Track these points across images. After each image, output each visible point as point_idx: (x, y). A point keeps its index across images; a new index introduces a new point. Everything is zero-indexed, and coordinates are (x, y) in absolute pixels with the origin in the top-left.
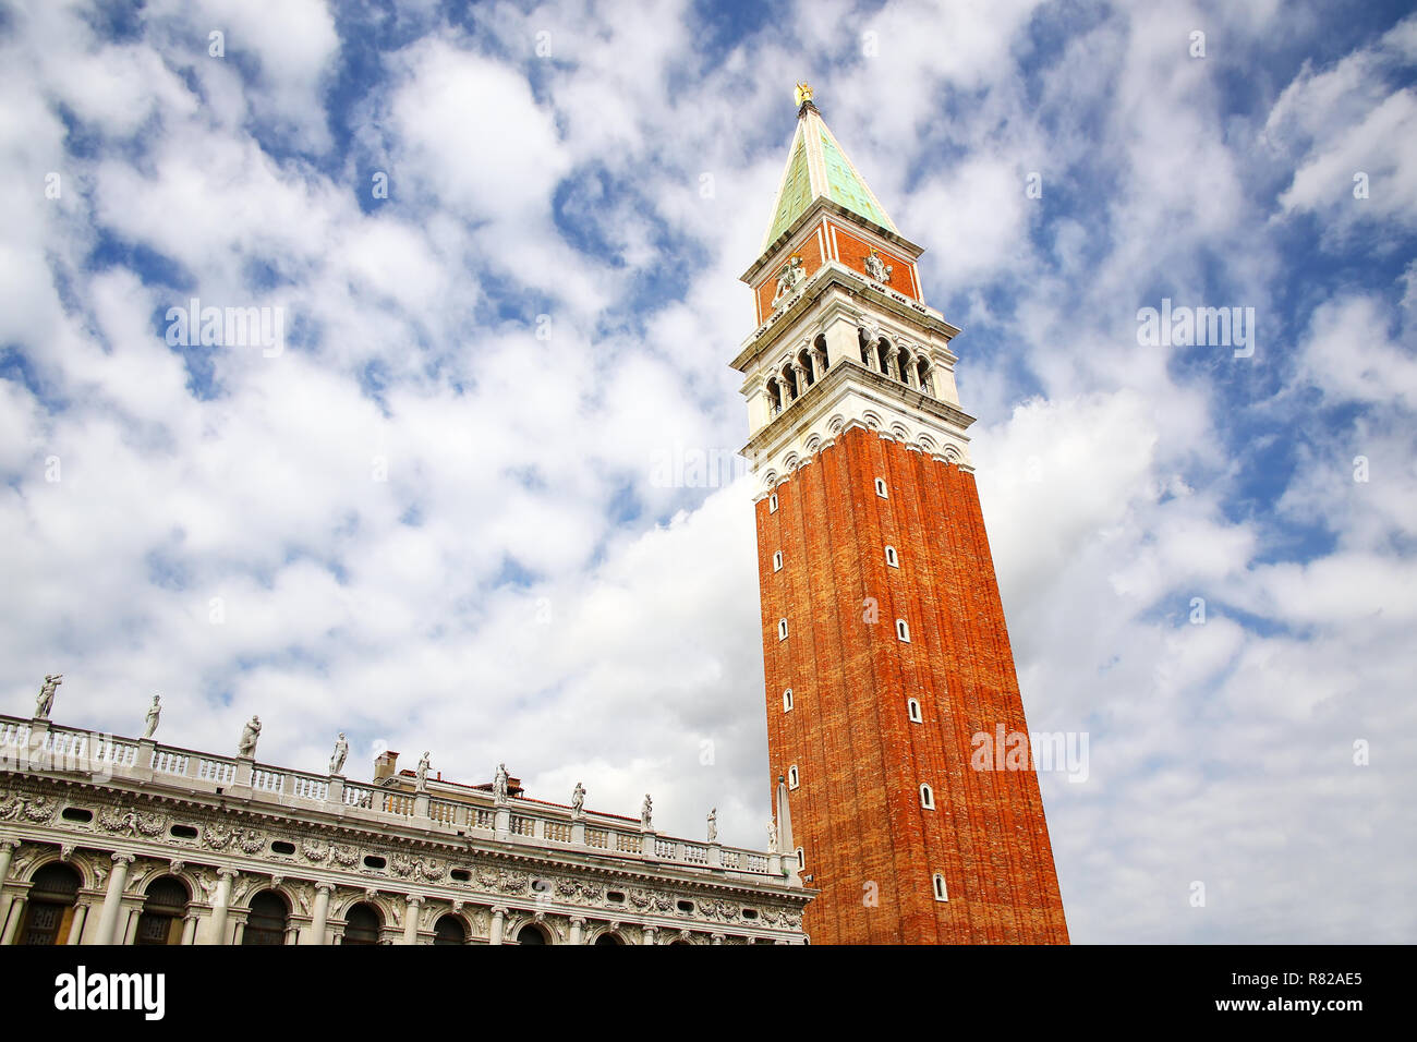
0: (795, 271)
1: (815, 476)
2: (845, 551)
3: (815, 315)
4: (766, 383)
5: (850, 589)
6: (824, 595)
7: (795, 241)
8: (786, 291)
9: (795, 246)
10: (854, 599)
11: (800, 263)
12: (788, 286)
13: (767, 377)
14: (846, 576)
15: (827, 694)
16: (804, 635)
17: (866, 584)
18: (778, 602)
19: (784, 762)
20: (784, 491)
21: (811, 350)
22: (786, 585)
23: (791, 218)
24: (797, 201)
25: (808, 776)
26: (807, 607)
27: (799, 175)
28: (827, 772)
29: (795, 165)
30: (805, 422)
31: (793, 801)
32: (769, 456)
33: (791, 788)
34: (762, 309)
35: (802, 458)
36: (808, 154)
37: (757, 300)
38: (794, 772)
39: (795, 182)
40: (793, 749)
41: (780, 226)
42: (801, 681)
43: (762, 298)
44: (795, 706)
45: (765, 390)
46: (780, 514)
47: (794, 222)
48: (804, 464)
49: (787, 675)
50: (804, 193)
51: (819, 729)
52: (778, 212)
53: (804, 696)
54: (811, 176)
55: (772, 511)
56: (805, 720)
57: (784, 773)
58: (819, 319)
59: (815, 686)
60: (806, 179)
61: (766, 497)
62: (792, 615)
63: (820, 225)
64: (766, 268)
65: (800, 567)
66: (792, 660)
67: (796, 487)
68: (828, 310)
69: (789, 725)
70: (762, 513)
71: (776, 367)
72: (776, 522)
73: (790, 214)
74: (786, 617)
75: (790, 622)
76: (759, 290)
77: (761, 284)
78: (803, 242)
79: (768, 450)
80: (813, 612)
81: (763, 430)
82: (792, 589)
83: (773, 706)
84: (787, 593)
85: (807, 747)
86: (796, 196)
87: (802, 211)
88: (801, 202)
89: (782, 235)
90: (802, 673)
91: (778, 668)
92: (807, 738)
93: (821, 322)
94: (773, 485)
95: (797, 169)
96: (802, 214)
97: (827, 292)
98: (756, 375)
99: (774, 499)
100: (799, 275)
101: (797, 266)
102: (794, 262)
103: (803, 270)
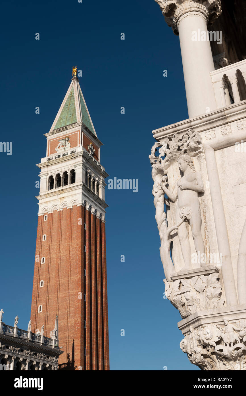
0: (67, 142)
3: (72, 162)
4: (49, 176)
7: (68, 131)
8: (62, 148)
9: (68, 133)
12: (63, 146)
16: (53, 266)
18: (42, 251)
19: (37, 303)
20: (51, 216)
21: (69, 173)
22: (47, 247)
23: (67, 121)
24: (70, 116)
25: (46, 310)
26: (54, 256)
27: (71, 105)
28: (54, 310)
29: (69, 99)
30: (63, 196)
31: (39, 316)
32: (47, 202)
33: (39, 312)
34: (50, 149)
35: (60, 208)
36: (75, 99)
37: (49, 145)
38: (40, 307)
39: (69, 107)
40: (41, 300)
41: (61, 121)
42: (48, 279)
43: (51, 145)
44: (44, 287)
45: (48, 178)
46: (48, 223)
47: (68, 124)
48: (60, 210)
49: (42, 276)
50: (73, 114)
51: (52, 296)
52: (61, 115)
53: (48, 285)
54: (76, 109)
55: (44, 220)
56: (48, 292)
57: (37, 307)
58: (74, 164)
59: (53, 282)
60: (74, 109)
61: (43, 215)
62: (48, 257)
63: (79, 131)
64: (55, 135)
65: (53, 243)
66: (46, 271)
67: (56, 216)
68: (79, 163)
69: (41, 292)
70: (41, 220)
71: (54, 173)
72: (46, 225)
73: (66, 119)
74: (45, 257)
75: (46, 259)
76: (50, 141)
77: (51, 140)
78: (71, 133)
79: (47, 200)
80: (56, 259)
81: (47, 193)
82: (50, 249)
83: (36, 284)
84: (47, 250)
85: (47, 301)
86: (69, 113)
87: (72, 121)
88: (71, 117)
89: (63, 126)
90: (49, 277)
91: (39, 273)
92: (48, 298)
93: (75, 166)
94: (46, 212)
95: (70, 102)
96: (72, 123)
97: (79, 157)
98: (46, 173)
99: (46, 216)
100: (68, 145)
101: (68, 141)
102: (67, 139)
103: (70, 143)
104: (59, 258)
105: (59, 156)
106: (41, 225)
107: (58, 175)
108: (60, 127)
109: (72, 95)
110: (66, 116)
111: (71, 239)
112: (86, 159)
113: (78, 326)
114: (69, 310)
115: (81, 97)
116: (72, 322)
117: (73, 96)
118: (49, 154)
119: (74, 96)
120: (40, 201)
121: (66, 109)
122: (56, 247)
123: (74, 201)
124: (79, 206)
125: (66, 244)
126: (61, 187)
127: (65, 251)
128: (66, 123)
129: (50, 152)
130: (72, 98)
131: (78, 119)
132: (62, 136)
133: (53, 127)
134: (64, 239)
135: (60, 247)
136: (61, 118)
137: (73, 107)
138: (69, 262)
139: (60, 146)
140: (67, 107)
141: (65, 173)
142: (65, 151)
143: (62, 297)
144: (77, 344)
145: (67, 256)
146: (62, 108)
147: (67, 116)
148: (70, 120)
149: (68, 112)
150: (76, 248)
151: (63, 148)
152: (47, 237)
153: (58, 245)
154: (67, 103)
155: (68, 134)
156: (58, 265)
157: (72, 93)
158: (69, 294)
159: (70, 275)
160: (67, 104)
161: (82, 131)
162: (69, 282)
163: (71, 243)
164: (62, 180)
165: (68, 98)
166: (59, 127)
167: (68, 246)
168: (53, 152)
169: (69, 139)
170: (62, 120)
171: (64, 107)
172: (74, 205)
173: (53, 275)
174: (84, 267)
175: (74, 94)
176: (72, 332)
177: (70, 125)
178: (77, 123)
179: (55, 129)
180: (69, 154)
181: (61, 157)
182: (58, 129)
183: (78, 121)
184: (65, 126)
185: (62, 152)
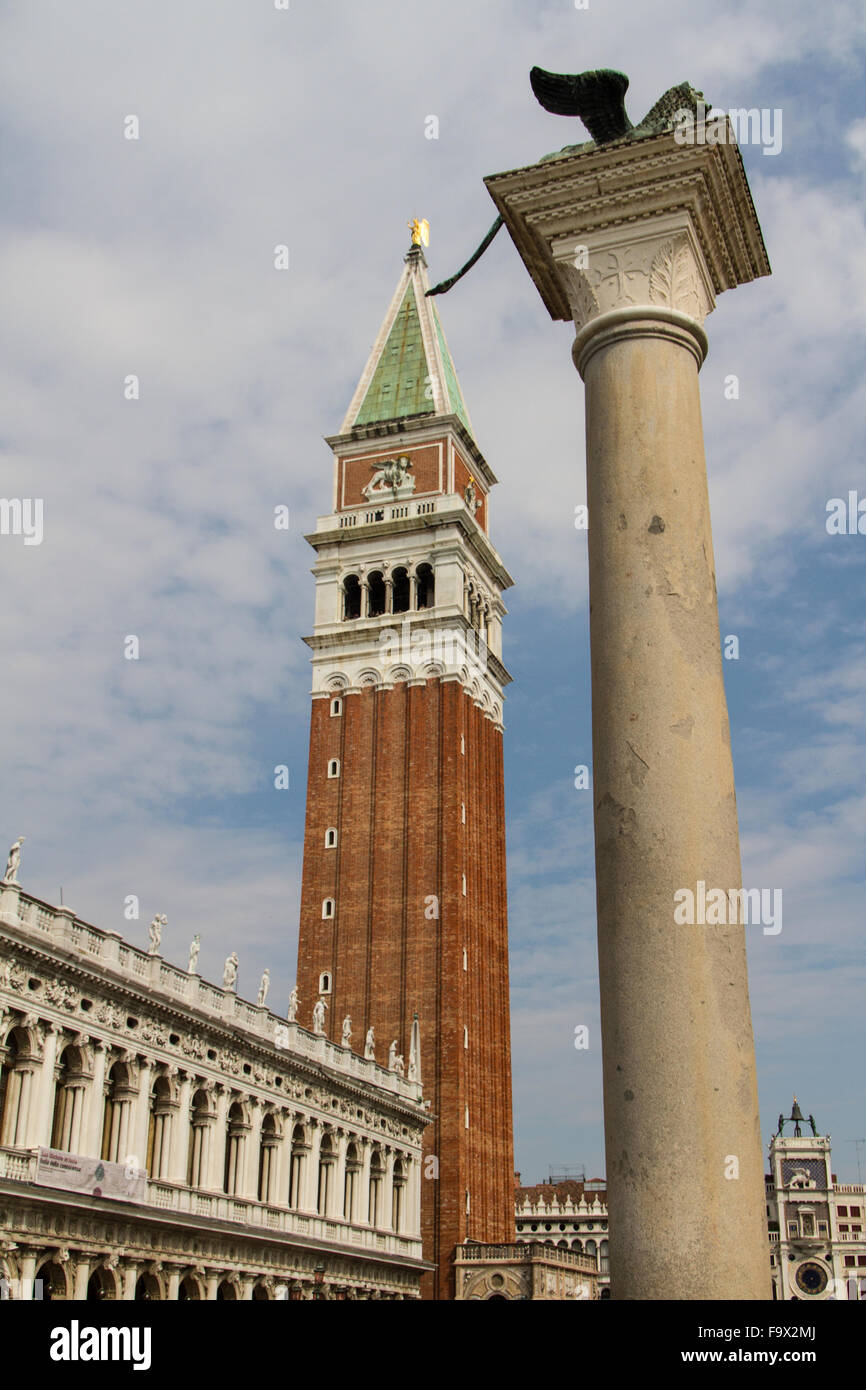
0: (402, 473)
1: (396, 705)
2: (423, 794)
3: (424, 540)
4: (340, 578)
5: (423, 831)
6: (389, 825)
7: (407, 438)
8: (387, 489)
9: (404, 443)
10: (427, 843)
11: (409, 466)
12: (389, 483)
13: (346, 571)
14: (420, 818)
15: (381, 919)
16: (359, 853)
17: (445, 836)
18: (327, 808)
19: (315, 966)
20: (355, 701)
21: (412, 572)
23: (399, 402)
24: (409, 385)
27: (410, 349)
29: (401, 327)
32: (340, 658)
34: (346, 487)
35: (384, 678)
36: (423, 329)
37: (340, 473)
38: (326, 978)
39: (402, 354)
41: (380, 400)
43: (347, 474)
44: (336, 917)
45: (341, 583)
46: (345, 723)
47: (404, 412)
48: (385, 688)
49: (330, 884)
50: (418, 381)
52: (377, 377)
54: (430, 364)
55: (332, 714)
57: (315, 976)
58: (431, 549)
60: (421, 364)
61: (328, 697)
63: (444, 440)
64: (361, 445)
67: (368, 705)
68: (446, 547)
69: (326, 932)
70: (320, 712)
71: (362, 567)
72: (337, 729)
73: (397, 394)
75: (341, 835)
76: (344, 462)
77: (348, 457)
78: (415, 445)
79: (340, 652)
81: (341, 630)
83: (310, 909)
86: (405, 376)
87: (417, 404)
88: (414, 390)
89: (386, 417)
91: (320, 874)
93: (432, 553)
94: (338, 689)
95: (405, 337)
96: (419, 411)
97: (447, 527)
98: (336, 564)
99: (337, 704)
100: (408, 482)
101: (405, 469)
102: (403, 463)
103: (413, 478)
105: (379, 516)
106: (321, 727)
107: (376, 577)
108: (377, 419)
109: (411, 313)
110: (396, 383)
112: (465, 533)
118: (343, 503)
119: (418, 318)
120: (318, 654)
121: (394, 360)
123: (432, 664)
124: (449, 684)
126: (386, 614)
128: (395, 409)
129: (346, 497)
130: (413, 323)
131: (440, 399)
132: (384, 450)
133: (351, 418)
136: (379, 390)
137: (418, 355)
139: (379, 482)
140: (394, 351)
141: (400, 573)
142: (396, 501)
144: (448, 1095)
146: (380, 354)
147: (398, 385)
148: (410, 400)
149: (401, 372)
151: (390, 490)
152: (342, 767)
154: (394, 339)
155: (406, 447)
157: (409, 305)
160: (394, 344)
164: (390, 595)
165: (397, 323)
166: (374, 418)
168: (355, 497)
169: (408, 463)
170: (381, 396)
172: (432, 677)
175: (415, 309)
176: (429, 1057)
177: (411, 417)
178: (434, 412)
179: (360, 426)
180: (413, 514)
181: (387, 518)
182: (370, 424)
183: (437, 408)
184: (394, 420)
185: (388, 503)
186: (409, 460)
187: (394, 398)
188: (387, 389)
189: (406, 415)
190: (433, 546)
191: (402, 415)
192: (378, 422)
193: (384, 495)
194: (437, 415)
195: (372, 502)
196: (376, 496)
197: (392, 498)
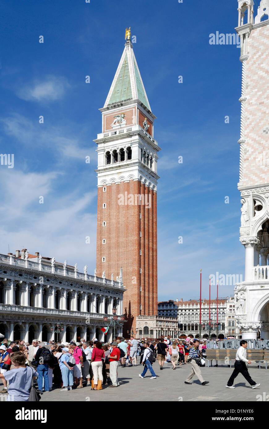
1: (121, 188)
3: (129, 140)
7: (124, 108)
8: (117, 124)
12: (118, 122)
13: (106, 150)
18: (103, 216)
19: (101, 255)
20: (110, 187)
21: (125, 150)
22: (107, 213)
23: (122, 96)
24: (125, 90)
25: (109, 261)
26: (114, 221)
27: (125, 77)
28: (116, 261)
29: (123, 70)
30: (120, 172)
31: (103, 264)
32: (105, 176)
33: (103, 262)
34: (106, 124)
35: (118, 180)
36: (130, 70)
37: (104, 120)
38: (104, 258)
39: (123, 79)
40: (105, 253)
41: (116, 96)
42: (109, 238)
43: (106, 120)
44: (106, 244)
45: (105, 154)
46: (107, 194)
47: (123, 99)
48: (118, 183)
49: (104, 235)
50: (128, 88)
51: (113, 251)
52: (115, 88)
53: (110, 242)
54: (131, 82)
55: (104, 191)
56: (109, 248)
57: (101, 258)
58: (130, 142)
59: (113, 241)
60: (129, 82)
61: (102, 186)
62: (108, 222)
63: (135, 108)
64: (110, 111)
65: (112, 210)
66: (107, 232)
67: (114, 188)
68: (135, 141)
69: (104, 247)
70: (100, 191)
71: (111, 149)
72: (105, 195)
73: (121, 93)
74: (106, 221)
75: (107, 223)
76: (105, 117)
77: (106, 115)
78: (126, 110)
79: (105, 174)
80: (116, 223)
81: (105, 168)
82: (109, 215)
83: (99, 242)
84: (107, 216)
85: (109, 254)
86: (124, 87)
87: (127, 96)
88: (126, 92)
89: (118, 101)
90: (110, 237)
91: (101, 233)
92: (110, 252)
93: (131, 143)
94: (105, 184)
95: (124, 73)
96: (128, 99)
97: (135, 135)
98: (103, 148)
99: (105, 188)
100: (124, 122)
101: (123, 118)
102: (123, 116)
103: (125, 120)
104: (118, 223)
105: (116, 133)
106: (100, 195)
107: (115, 152)
110: (121, 89)
111: (128, 208)
112: (141, 137)
113: (135, 272)
114: (127, 261)
115: (136, 69)
116: (131, 270)
117: (127, 66)
118: (105, 129)
120: (99, 175)
121: (121, 82)
122: (115, 214)
123: (131, 176)
124: (136, 181)
125: (124, 212)
126: (118, 162)
127: (124, 217)
128: (120, 98)
129: (106, 128)
130: (126, 68)
131: (134, 94)
132: (117, 112)
133: (108, 102)
134: (122, 208)
135: (119, 214)
136: (116, 92)
137: (128, 79)
138: (127, 226)
139: (115, 122)
140: (121, 78)
141: (122, 150)
142: (121, 128)
143: (122, 252)
145: (125, 221)
146: (116, 80)
147: (122, 90)
148: (125, 95)
149: (122, 86)
150: (133, 215)
151: (119, 124)
152: (107, 205)
153: (117, 212)
154: (120, 74)
155: (123, 110)
156: (118, 229)
158: (128, 250)
159: (128, 236)
160: (121, 76)
161: (138, 108)
162: (128, 241)
163: (128, 212)
164: (119, 156)
165: (122, 68)
166: (114, 102)
167: (125, 214)
168: (109, 127)
169: (124, 116)
170: (116, 94)
171: (118, 79)
172: (131, 179)
173: (113, 235)
174: (140, 230)
175: (127, 63)
177: (125, 101)
178: (132, 98)
179: (110, 104)
180: (125, 132)
181: (118, 134)
182: (113, 104)
183: (133, 97)
184: (120, 102)
185: (118, 129)
186: (124, 114)
187: (120, 94)
188: (118, 92)
189: (124, 100)
190: (131, 141)
191: (122, 100)
192: (115, 103)
193: (117, 126)
194: (133, 99)
195: (114, 128)
196: (115, 127)
197: (119, 127)
